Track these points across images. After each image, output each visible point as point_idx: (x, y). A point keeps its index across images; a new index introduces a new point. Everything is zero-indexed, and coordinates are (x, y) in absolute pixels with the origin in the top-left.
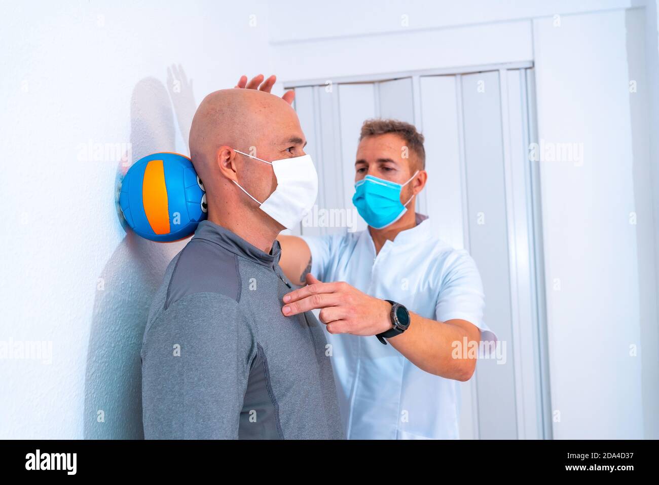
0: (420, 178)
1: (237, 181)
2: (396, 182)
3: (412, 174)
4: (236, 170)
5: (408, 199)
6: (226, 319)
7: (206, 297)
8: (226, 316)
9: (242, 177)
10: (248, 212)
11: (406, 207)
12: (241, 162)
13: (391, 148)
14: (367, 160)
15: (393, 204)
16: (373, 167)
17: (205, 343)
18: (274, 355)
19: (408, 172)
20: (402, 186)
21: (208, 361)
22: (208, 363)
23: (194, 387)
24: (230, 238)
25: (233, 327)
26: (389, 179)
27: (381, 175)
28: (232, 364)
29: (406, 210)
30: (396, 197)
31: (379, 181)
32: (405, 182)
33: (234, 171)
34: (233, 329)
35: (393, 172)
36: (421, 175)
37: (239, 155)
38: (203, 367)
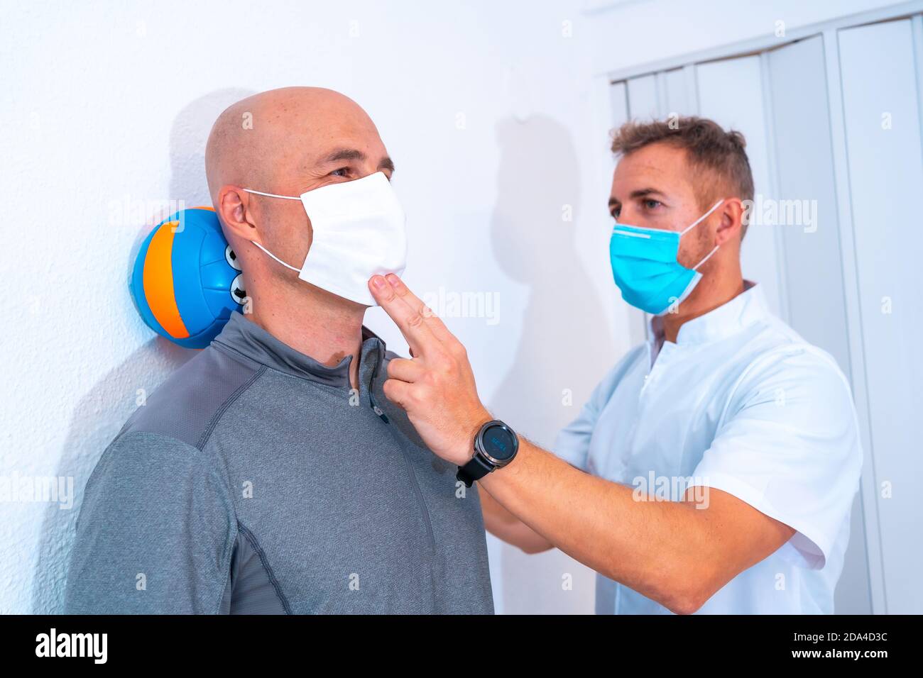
0: (727, 211)
1: (260, 241)
2: (666, 228)
3: (704, 207)
4: (254, 224)
5: (702, 254)
6: (170, 478)
7: (142, 440)
8: (170, 473)
9: (264, 233)
10: (288, 290)
11: (699, 270)
12: (257, 208)
13: (653, 168)
14: (618, 198)
15: (667, 269)
16: (629, 207)
17: (128, 518)
18: (278, 542)
19: (693, 206)
20: (680, 234)
21: (133, 548)
22: (132, 552)
23: (109, 592)
24: (258, 338)
25: (180, 494)
26: (656, 225)
27: (640, 218)
28: (175, 557)
29: (699, 276)
30: (671, 256)
31: (636, 231)
32: (688, 225)
33: (253, 226)
34: (181, 496)
35: (661, 210)
36: (729, 207)
37: (253, 197)
38: (125, 558)
